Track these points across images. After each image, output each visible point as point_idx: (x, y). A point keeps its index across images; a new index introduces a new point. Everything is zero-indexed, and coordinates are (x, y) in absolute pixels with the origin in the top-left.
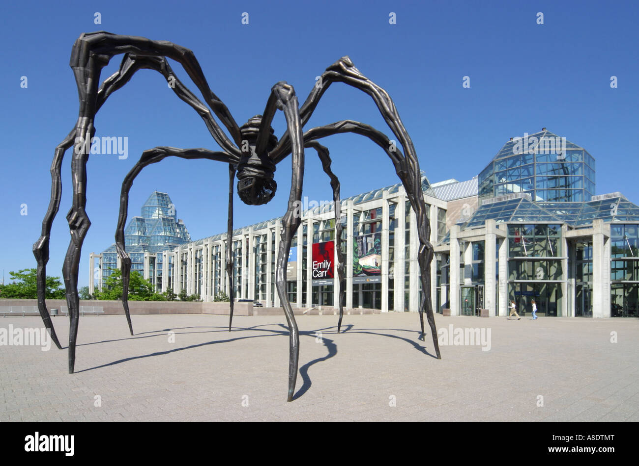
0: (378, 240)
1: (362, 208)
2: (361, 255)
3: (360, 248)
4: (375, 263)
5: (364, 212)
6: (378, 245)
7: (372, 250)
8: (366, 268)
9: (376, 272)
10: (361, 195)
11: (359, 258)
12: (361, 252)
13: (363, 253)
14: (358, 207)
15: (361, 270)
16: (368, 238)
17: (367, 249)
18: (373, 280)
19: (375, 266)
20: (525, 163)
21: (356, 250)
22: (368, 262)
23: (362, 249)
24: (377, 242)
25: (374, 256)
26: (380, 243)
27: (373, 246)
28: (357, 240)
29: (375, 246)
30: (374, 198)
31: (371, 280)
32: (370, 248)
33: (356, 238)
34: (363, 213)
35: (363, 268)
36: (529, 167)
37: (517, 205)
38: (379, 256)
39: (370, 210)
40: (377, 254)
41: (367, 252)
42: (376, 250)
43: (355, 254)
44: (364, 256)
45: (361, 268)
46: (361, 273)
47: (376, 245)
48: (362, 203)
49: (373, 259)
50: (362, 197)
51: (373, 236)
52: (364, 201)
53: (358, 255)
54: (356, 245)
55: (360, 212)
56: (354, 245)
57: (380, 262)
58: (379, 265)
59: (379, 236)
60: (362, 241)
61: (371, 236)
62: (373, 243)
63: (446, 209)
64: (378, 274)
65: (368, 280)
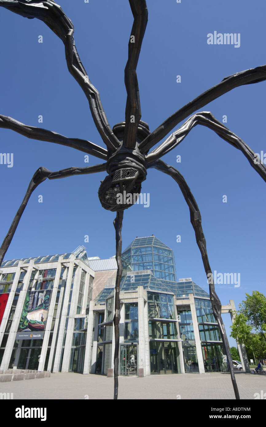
0: (48, 296)
1: (39, 267)
2: (30, 309)
3: (31, 303)
4: (41, 318)
5: (40, 271)
6: (47, 301)
7: (41, 305)
8: (32, 322)
9: (40, 327)
10: (47, 256)
11: (28, 312)
12: (31, 306)
13: (32, 308)
14: (36, 266)
15: (27, 324)
16: (40, 294)
17: (37, 304)
18: (36, 336)
19: (40, 321)
20: (141, 253)
21: (27, 304)
22: (35, 317)
23: (33, 304)
24: (47, 298)
25: (42, 311)
26: (49, 299)
27: (43, 302)
28: (30, 294)
29: (44, 302)
30: (49, 261)
31: (34, 336)
32: (39, 303)
33: (29, 292)
34: (38, 271)
35: (30, 322)
36: (143, 256)
37: (149, 278)
38: (46, 311)
39: (45, 270)
40: (45, 309)
41: (36, 307)
42: (44, 305)
43: (25, 308)
44: (33, 311)
45: (27, 322)
46: (26, 328)
47: (46, 300)
48: (40, 263)
49: (40, 314)
50: (40, 259)
51: (45, 292)
52: (42, 262)
53: (28, 308)
54: (28, 300)
55: (37, 270)
56: (26, 299)
57: (46, 317)
58: (44, 320)
59: (49, 292)
60: (34, 296)
61: (42, 292)
62: (44, 298)
63: (94, 276)
64: (42, 329)
65: (31, 336)
